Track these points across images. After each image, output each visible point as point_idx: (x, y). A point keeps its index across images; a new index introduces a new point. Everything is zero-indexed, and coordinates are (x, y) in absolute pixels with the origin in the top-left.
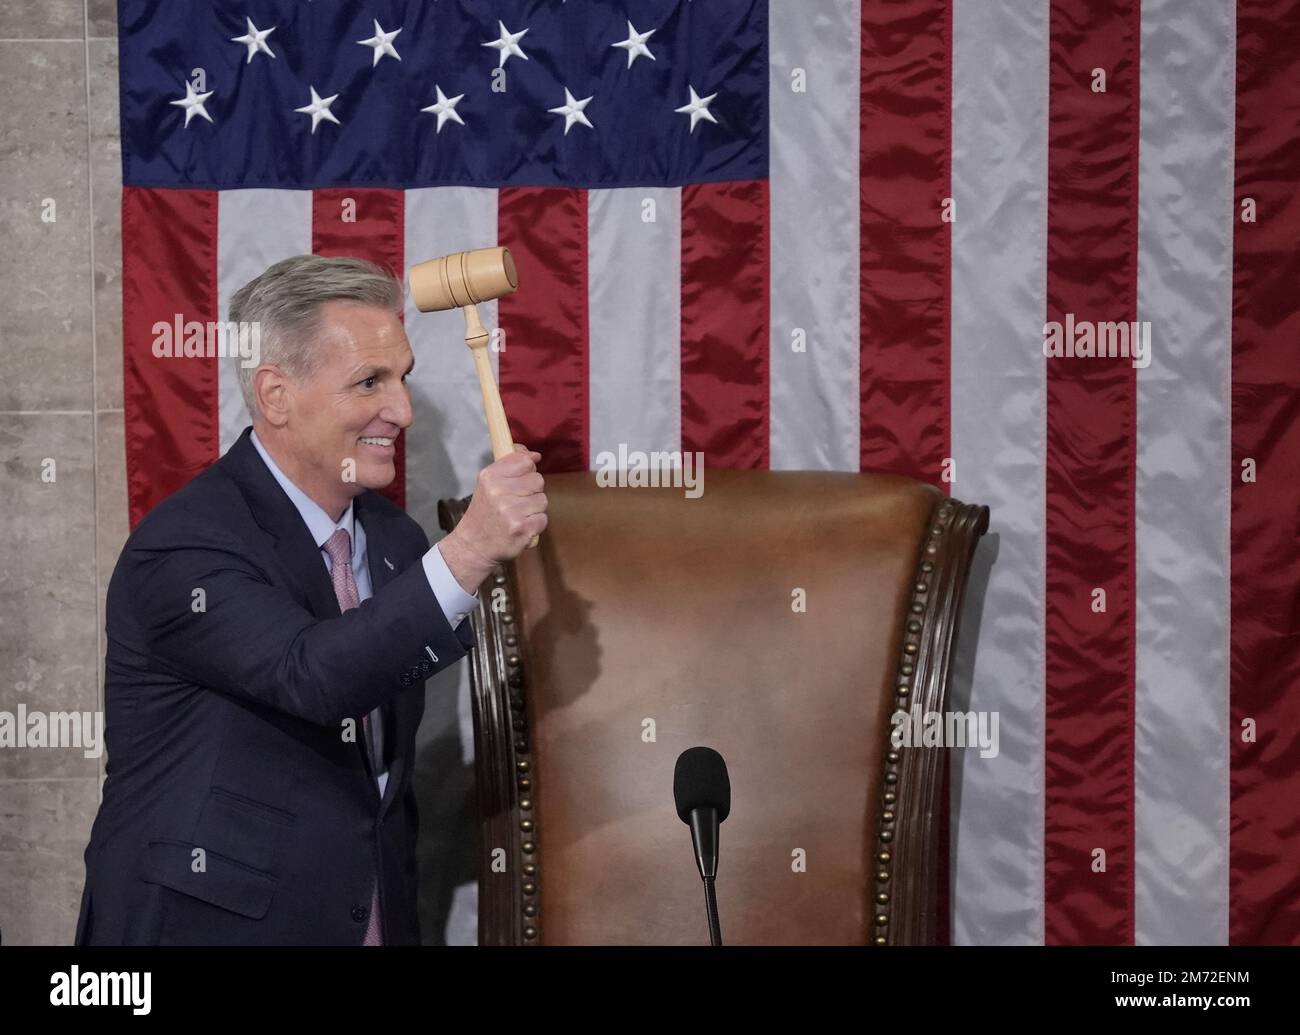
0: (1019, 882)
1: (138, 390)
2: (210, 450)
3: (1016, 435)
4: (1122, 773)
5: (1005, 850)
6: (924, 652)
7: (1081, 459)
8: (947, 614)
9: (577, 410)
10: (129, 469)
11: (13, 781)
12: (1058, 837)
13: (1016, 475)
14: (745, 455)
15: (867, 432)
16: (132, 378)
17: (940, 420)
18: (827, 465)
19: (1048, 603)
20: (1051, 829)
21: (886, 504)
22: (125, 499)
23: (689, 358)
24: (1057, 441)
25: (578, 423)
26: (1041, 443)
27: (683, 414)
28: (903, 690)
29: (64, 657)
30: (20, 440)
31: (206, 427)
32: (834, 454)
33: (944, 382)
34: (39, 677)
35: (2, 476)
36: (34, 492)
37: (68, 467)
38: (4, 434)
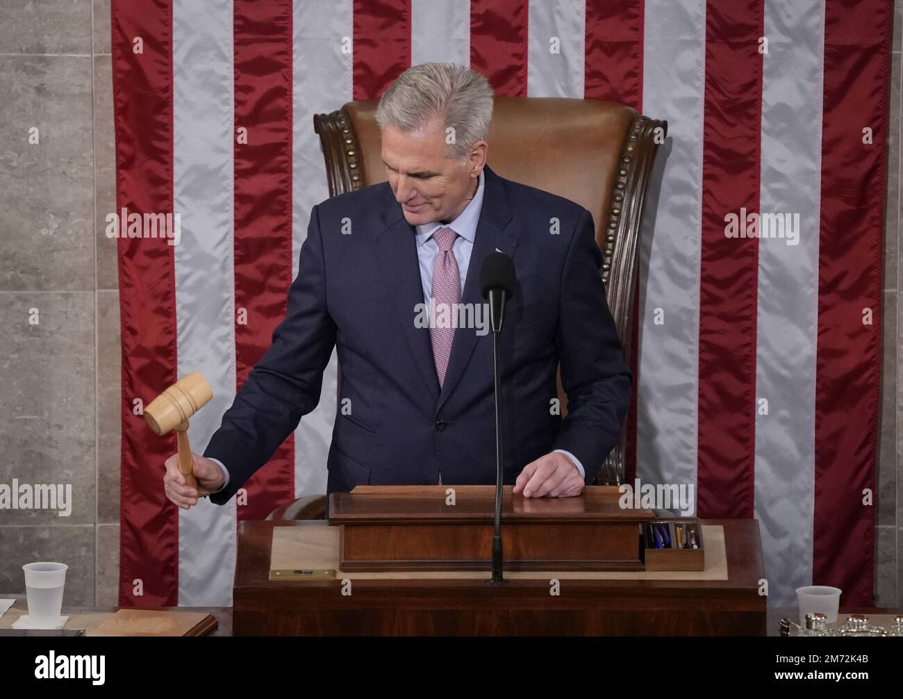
0: (681, 365)
1: (121, 40)
2: (167, 79)
3: (686, 78)
4: (750, 296)
5: (674, 345)
6: (624, 214)
7: (726, 93)
8: (639, 190)
9: (403, 57)
10: (114, 91)
11: (38, 292)
12: (708, 337)
13: (684, 104)
14: (511, 89)
15: (589, 76)
16: (117, 31)
17: (637, 67)
18: (563, 95)
19: (703, 187)
20: (703, 332)
21: (602, 119)
22: (112, 112)
23: (476, 25)
24: (712, 82)
25: (403, 66)
26: (701, 84)
27: (471, 61)
28: (611, 238)
29: (72, 214)
30: (44, 73)
31: (165, 64)
32: (568, 89)
33: (639, 43)
34: (57, 226)
35: (32, 95)
36: (53, 107)
37: (77, 90)
38: (34, 68)
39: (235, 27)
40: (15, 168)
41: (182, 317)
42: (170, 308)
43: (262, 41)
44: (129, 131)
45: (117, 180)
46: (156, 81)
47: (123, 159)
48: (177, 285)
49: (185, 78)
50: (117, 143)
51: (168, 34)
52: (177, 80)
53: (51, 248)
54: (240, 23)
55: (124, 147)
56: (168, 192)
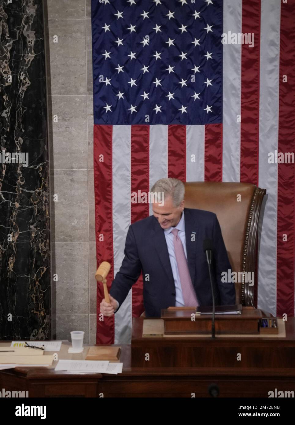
0: (271, 264)
1: (96, 165)
2: (110, 177)
3: (272, 175)
4: (292, 243)
5: (269, 258)
6: (253, 218)
7: (284, 179)
8: (258, 210)
9: (184, 169)
10: (94, 181)
11: (71, 243)
12: (279, 256)
13: (272, 183)
14: (217, 179)
15: (242, 174)
16: (95, 162)
17: (256, 172)
18: (234, 181)
19: (278, 209)
20: (278, 254)
21: (246, 188)
22: (94, 187)
23: (206, 159)
24: (280, 176)
26: (277, 177)
27: (205, 170)
28: (249, 226)
29: (82, 218)
30: (73, 175)
32: (235, 179)
33: (257, 164)
34: (77, 222)
35: (70, 182)
36: (76, 185)
37: (83, 180)
38: (70, 174)
39: (132, 160)
40: (64, 204)
41: (115, 250)
42: (111, 247)
43: (140, 165)
44: (99, 193)
45: (95, 208)
46: (107, 177)
47: (97, 202)
48: (113, 240)
49: (116, 177)
50: (95, 197)
51: (111, 163)
52: (114, 177)
53: (75, 229)
54: (133, 159)
55: (97, 198)
56: (110, 212)
